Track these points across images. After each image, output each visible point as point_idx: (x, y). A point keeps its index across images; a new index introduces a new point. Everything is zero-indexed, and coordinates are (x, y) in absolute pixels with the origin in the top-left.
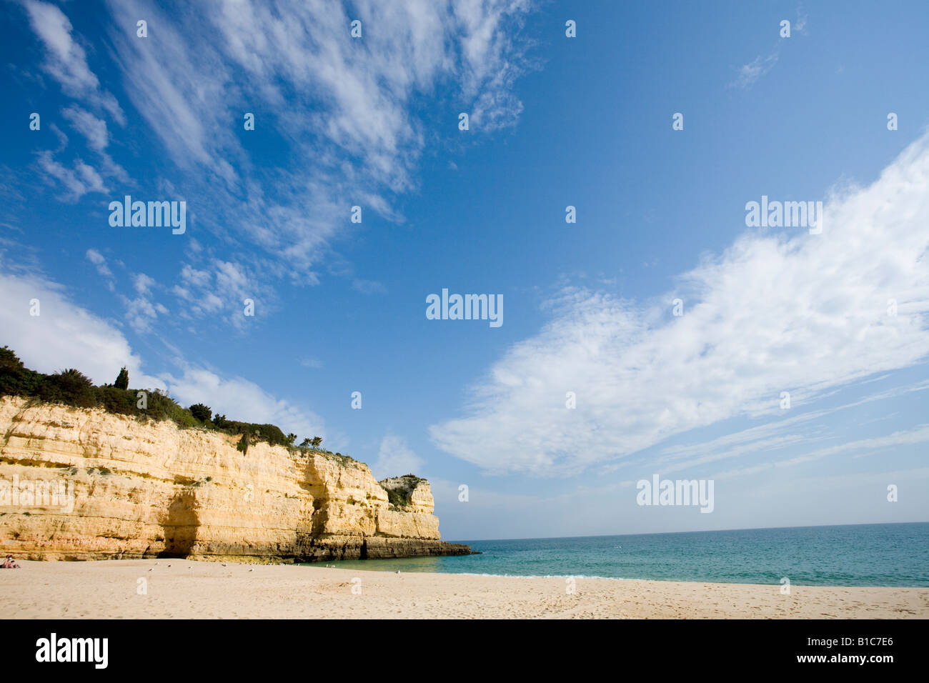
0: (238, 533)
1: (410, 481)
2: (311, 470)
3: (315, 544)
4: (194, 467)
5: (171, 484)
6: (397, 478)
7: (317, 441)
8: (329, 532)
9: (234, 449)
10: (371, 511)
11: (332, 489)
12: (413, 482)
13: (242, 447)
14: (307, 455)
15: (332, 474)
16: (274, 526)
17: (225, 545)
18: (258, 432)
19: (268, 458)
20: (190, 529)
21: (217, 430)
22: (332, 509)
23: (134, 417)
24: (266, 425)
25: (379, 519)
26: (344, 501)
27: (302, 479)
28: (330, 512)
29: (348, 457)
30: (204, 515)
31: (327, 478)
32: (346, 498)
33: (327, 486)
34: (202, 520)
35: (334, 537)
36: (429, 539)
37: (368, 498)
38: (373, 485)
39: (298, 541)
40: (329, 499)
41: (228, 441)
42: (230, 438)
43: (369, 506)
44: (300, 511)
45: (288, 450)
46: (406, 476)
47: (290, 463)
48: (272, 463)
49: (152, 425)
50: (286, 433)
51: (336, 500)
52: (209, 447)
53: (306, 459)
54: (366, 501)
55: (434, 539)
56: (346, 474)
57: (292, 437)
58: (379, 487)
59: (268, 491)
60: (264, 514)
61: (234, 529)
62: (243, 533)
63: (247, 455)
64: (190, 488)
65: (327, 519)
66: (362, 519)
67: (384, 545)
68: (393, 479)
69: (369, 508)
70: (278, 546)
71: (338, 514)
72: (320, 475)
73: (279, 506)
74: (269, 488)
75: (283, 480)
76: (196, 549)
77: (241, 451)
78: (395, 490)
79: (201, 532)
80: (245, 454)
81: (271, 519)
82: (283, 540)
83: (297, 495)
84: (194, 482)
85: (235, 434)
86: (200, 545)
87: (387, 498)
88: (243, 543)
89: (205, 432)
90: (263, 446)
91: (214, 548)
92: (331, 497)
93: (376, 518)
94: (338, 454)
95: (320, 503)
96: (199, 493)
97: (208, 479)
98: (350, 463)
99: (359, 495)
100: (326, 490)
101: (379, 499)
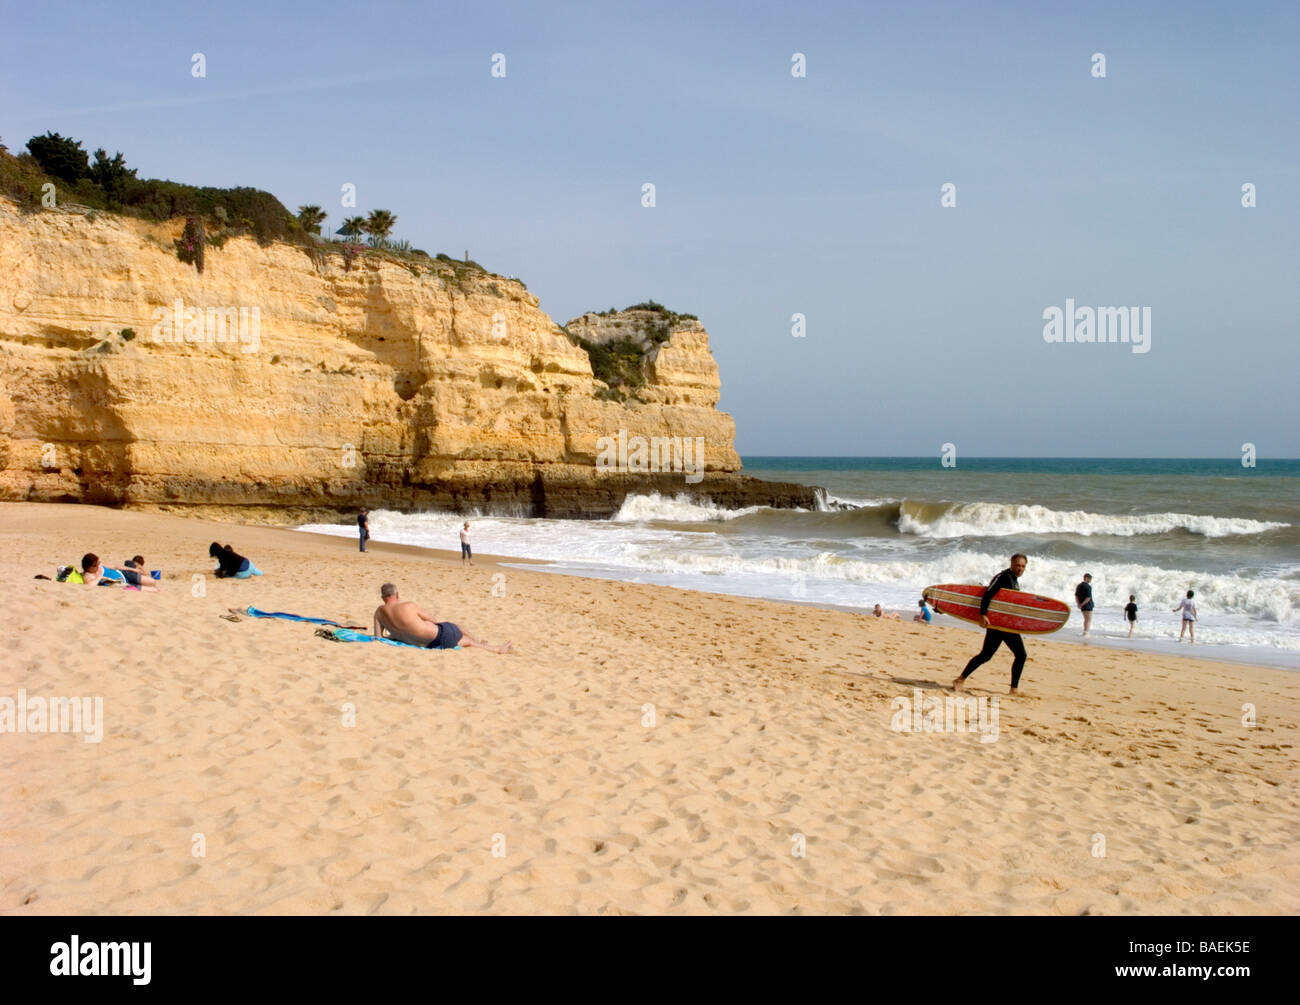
0: (225, 457)
1: (649, 320)
2: (376, 301)
3: (414, 480)
4: (85, 306)
5: (41, 348)
6: (613, 312)
7: (381, 221)
8: (443, 452)
9: (171, 260)
10: (545, 400)
11: (437, 351)
12: (659, 323)
13: (190, 252)
14: (359, 262)
15: (431, 312)
16: (306, 441)
17: (202, 483)
18: (222, 212)
19: (260, 278)
20: (115, 448)
21: (119, 212)
22: (443, 398)
24: (238, 190)
25: (569, 422)
26: (473, 379)
27: (357, 324)
28: (441, 408)
29: (471, 265)
30: (137, 414)
31: (421, 321)
32: (475, 371)
33: (424, 343)
34: (136, 430)
35: (459, 463)
37: (537, 367)
38: (546, 337)
39: (369, 472)
40: (432, 374)
41: (151, 238)
42: (155, 231)
43: (539, 386)
44: (365, 404)
45: (309, 253)
46: (638, 308)
47: (316, 285)
48: (272, 288)
51: (452, 375)
52: (109, 257)
53: (359, 273)
54: (531, 377)
56: (469, 312)
57: (312, 216)
58: (563, 341)
59: (276, 360)
60: (277, 412)
61: (215, 449)
62: (238, 458)
63: (206, 272)
64: (90, 356)
65: (435, 424)
66: (527, 420)
67: (590, 483)
68: (602, 315)
69: (540, 393)
70: (326, 486)
71: (461, 411)
72: (403, 315)
73: (311, 394)
74: (277, 352)
75: (307, 331)
76: (138, 489)
77: (190, 263)
78: (610, 346)
79: (141, 455)
80: (200, 268)
81: (297, 426)
82: (333, 472)
83: (350, 365)
84: (93, 342)
85: (165, 219)
86: (146, 483)
87: (587, 367)
88: (242, 479)
89: (90, 219)
90: (241, 247)
91: (178, 489)
92: (436, 368)
93: (563, 419)
94: (442, 258)
95: (412, 383)
96: (117, 368)
97: (128, 335)
98: (476, 281)
99: (514, 362)
100: (422, 352)
101: (566, 372)
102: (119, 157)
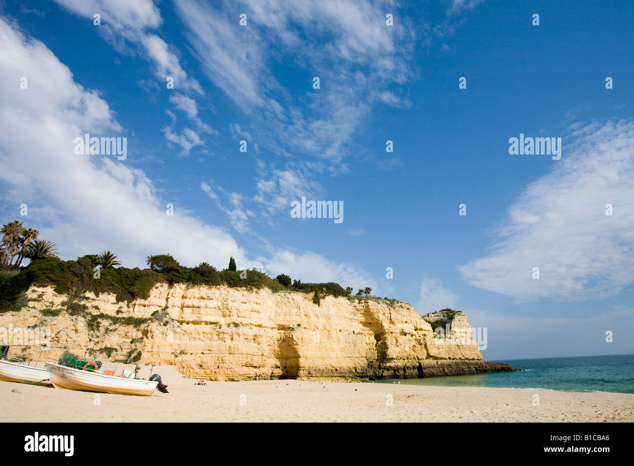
0: (326, 361)
1: (447, 314)
2: (367, 312)
3: (382, 367)
4: (288, 318)
5: (276, 330)
6: (436, 312)
7: (368, 290)
8: (391, 357)
9: (311, 303)
10: (420, 340)
11: (386, 325)
12: (450, 314)
13: (316, 301)
14: (363, 301)
15: (384, 314)
16: (350, 355)
17: (319, 370)
18: (324, 289)
19: (335, 307)
20: (295, 359)
21: (297, 291)
22: (389, 340)
23: (245, 289)
24: (329, 283)
25: (428, 347)
26: (398, 333)
27: (363, 319)
28: (389, 343)
29: (394, 300)
30: (302, 350)
31: (381, 317)
32: (398, 331)
33: (382, 323)
34: (301, 353)
35: (395, 361)
36: (473, 359)
37: (416, 330)
38: (418, 320)
39: (369, 365)
40: (386, 333)
41: (306, 298)
42: (307, 296)
43: (417, 336)
44: (366, 343)
45: (349, 299)
46: (443, 310)
47: (351, 309)
48: (339, 310)
49: (256, 292)
50: (344, 287)
51: (391, 333)
52: (295, 304)
53: (363, 304)
54: (415, 333)
55: (478, 359)
56: (395, 313)
57: (349, 290)
58: (423, 321)
59: (340, 331)
60: (341, 347)
61: (323, 359)
62: (330, 361)
63: (320, 306)
64: (289, 332)
65: (387, 348)
66: (414, 346)
67: (436, 366)
68: (433, 313)
69: (418, 337)
70: (356, 370)
71: (395, 344)
72: (376, 316)
73: (351, 341)
74: (341, 328)
75: (349, 322)
76: (301, 373)
77: (316, 304)
78: (437, 322)
79: (302, 361)
80: (319, 305)
81: (347, 350)
82: (358, 365)
83: (361, 332)
84: (290, 328)
85: (309, 292)
86: (303, 371)
87: (431, 329)
88: (331, 368)
89: (290, 293)
90: (330, 299)
91: (312, 372)
92: (387, 331)
93: (426, 345)
94: (386, 299)
95: (379, 336)
96: (296, 335)
97: (299, 325)
98: (396, 304)
99: (408, 328)
100: (382, 326)
101: (425, 330)
102: (299, 281)
